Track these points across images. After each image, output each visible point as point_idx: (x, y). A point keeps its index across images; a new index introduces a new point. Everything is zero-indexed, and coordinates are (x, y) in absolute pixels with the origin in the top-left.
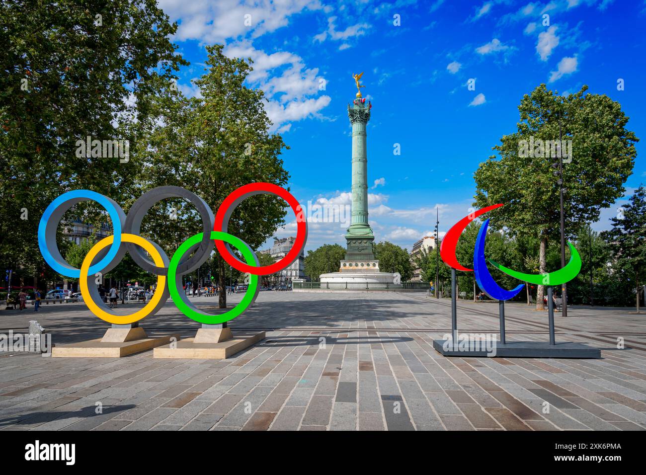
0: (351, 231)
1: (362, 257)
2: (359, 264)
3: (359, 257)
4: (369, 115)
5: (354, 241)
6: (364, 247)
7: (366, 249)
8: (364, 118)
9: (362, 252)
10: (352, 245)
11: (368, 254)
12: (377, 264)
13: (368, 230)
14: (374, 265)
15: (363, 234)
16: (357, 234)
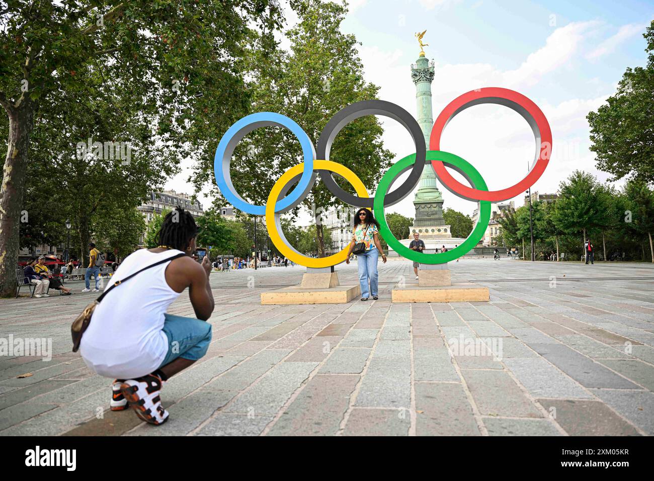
0: (419, 196)
1: (432, 222)
2: (430, 229)
3: (429, 223)
4: (434, 74)
5: (423, 206)
6: (434, 212)
7: (436, 214)
8: (429, 78)
9: (432, 217)
10: (422, 210)
11: (440, 219)
12: (449, 230)
13: (437, 194)
14: (446, 230)
15: (433, 198)
16: (425, 198)
